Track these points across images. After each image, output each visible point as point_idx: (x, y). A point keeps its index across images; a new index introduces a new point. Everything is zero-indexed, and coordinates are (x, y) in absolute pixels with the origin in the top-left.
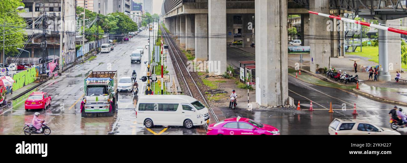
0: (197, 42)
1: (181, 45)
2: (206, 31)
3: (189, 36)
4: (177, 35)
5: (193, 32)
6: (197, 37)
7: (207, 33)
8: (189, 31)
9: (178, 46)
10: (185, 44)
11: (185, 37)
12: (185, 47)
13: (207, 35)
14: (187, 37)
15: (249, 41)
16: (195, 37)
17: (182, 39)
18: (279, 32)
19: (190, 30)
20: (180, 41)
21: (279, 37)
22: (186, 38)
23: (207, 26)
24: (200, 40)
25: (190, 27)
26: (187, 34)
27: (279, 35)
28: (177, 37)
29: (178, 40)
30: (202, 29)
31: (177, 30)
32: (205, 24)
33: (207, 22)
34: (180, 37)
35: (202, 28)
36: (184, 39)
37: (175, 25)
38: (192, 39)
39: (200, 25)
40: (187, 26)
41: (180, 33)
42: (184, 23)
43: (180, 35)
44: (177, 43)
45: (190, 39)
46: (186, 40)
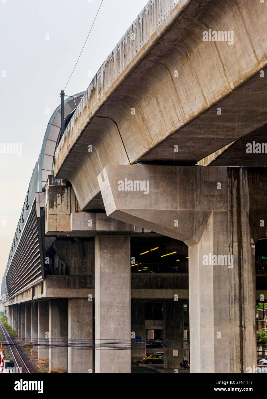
0: (73, 355)
1: (40, 362)
2: (90, 333)
3: (56, 343)
4: (31, 340)
5: (64, 336)
6: (71, 346)
7: (91, 338)
8: (55, 334)
9: (33, 363)
10: (48, 360)
11: (48, 345)
12: (48, 366)
13: (92, 342)
14: (52, 345)
15: (177, 355)
16: (67, 346)
17: (42, 350)
18: (238, 339)
19: (57, 331)
20: (37, 352)
21: (239, 349)
22: (50, 347)
23: (91, 323)
24: (77, 351)
25: (59, 326)
26: (52, 339)
27: (238, 343)
28: (31, 345)
29: (34, 350)
30: (82, 330)
31: (31, 330)
32: (88, 319)
33: (91, 316)
34: (37, 345)
35: (81, 327)
36: (47, 350)
37: (28, 323)
38: (63, 349)
39: (78, 322)
40: (52, 323)
41: (39, 337)
42: (45, 316)
43: (39, 340)
44: (31, 356)
45: (57, 350)
46: (50, 350)
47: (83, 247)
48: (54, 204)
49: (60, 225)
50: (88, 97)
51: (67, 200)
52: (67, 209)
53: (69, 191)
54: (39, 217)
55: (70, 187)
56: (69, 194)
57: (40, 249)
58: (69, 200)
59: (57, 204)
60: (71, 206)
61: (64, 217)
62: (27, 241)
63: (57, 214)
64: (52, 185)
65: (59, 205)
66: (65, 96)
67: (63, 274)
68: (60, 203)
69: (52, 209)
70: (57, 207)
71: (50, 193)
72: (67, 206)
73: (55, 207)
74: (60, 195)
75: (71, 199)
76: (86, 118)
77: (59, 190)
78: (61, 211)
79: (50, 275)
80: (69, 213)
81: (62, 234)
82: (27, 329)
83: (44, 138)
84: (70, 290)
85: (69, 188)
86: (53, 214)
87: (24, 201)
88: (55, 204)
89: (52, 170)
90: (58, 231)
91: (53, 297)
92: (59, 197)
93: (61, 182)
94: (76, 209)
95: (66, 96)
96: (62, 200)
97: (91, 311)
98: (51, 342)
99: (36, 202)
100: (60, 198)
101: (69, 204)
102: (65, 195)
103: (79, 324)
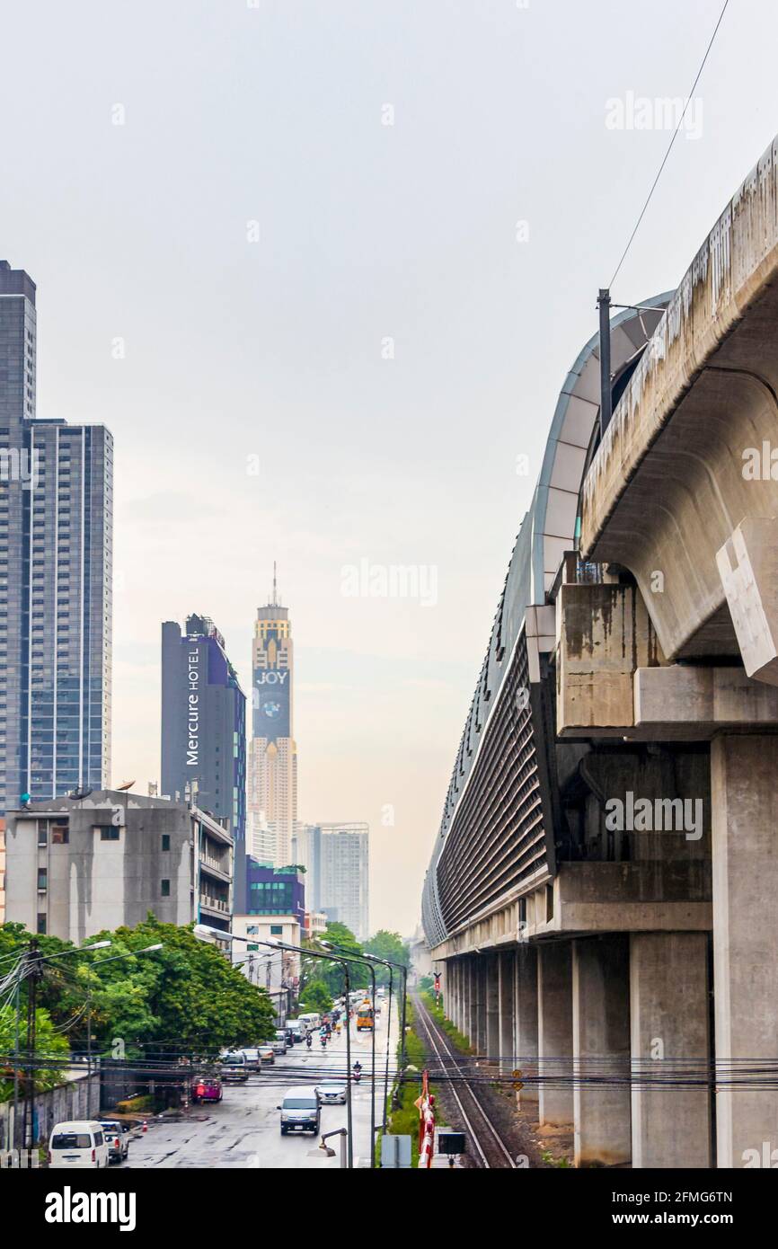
0: (647, 1108)
2: (698, 1040)
3: (595, 1071)
4: (517, 1065)
5: (621, 1050)
6: (643, 1081)
7: (704, 1054)
8: (592, 1045)
9: (524, 1137)
10: (572, 1125)
11: (570, 1080)
12: (572, 1145)
13: (706, 1068)
14: (583, 1080)
16: (628, 1080)
17: (553, 1094)
19: (598, 1036)
20: (537, 1102)
22: (576, 1086)
23: (704, 1008)
24: (660, 1096)
25: (602, 1018)
26: (581, 1059)
28: (517, 1081)
29: (527, 1096)
30: (675, 1031)
31: (517, 1033)
32: (694, 997)
33: (703, 988)
34: (536, 1080)
35: (672, 1022)
36: (566, 1094)
37: (508, 1012)
38: (616, 1092)
39: (661, 1005)
40: (582, 1011)
41: (540, 1055)
42: (559, 988)
43: (541, 1065)
44: (518, 1114)
45: (598, 1094)
46: (576, 1095)
47: (675, 773)
48: (581, 642)
49: (602, 706)
50: (683, 307)
51: (621, 630)
52: (624, 656)
53: (628, 600)
54: (538, 683)
55: (630, 589)
56: (629, 608)
57: (541, 784)
58: (629, 628)
59: (591, 640)
60: (634, 647)
61: (615, 682)
62: (501, 759)
63: (592, 673)
64: (576, 582)
65: (597, 644)
66: (611, 306)
67: (613, 859)
68: (602, 640)
69: (575, 658)
70: (591, 650)
71: (571, 606)
72: (624, 647)
73: (585, 651)
74: (599, 614)
75: (634, 625)
76: (679, 373)
77: (597, 598)
78: (603, 662)
79: (572, 860)
80: (628, 669)
81: (610, 734)
82: (503, 1031)
83: (549, 439)
84: (636, 907)
85: (628, 592)
86: (581, 674)
87: (490, 634)
88: (585, 640)
89: (575, 538)
90: (596, 724)
91: (583, 929)
92: (597, 619)
93: (604, 572)
94: (650, 655)
95: (616, 306)
96: (607, 630)
97: (703, 971)
98: (578, 1070)
99: (527, 635)
100: (601, 621)
101: (629, 641)
102: (616, 613)
103: (665, 1013)
